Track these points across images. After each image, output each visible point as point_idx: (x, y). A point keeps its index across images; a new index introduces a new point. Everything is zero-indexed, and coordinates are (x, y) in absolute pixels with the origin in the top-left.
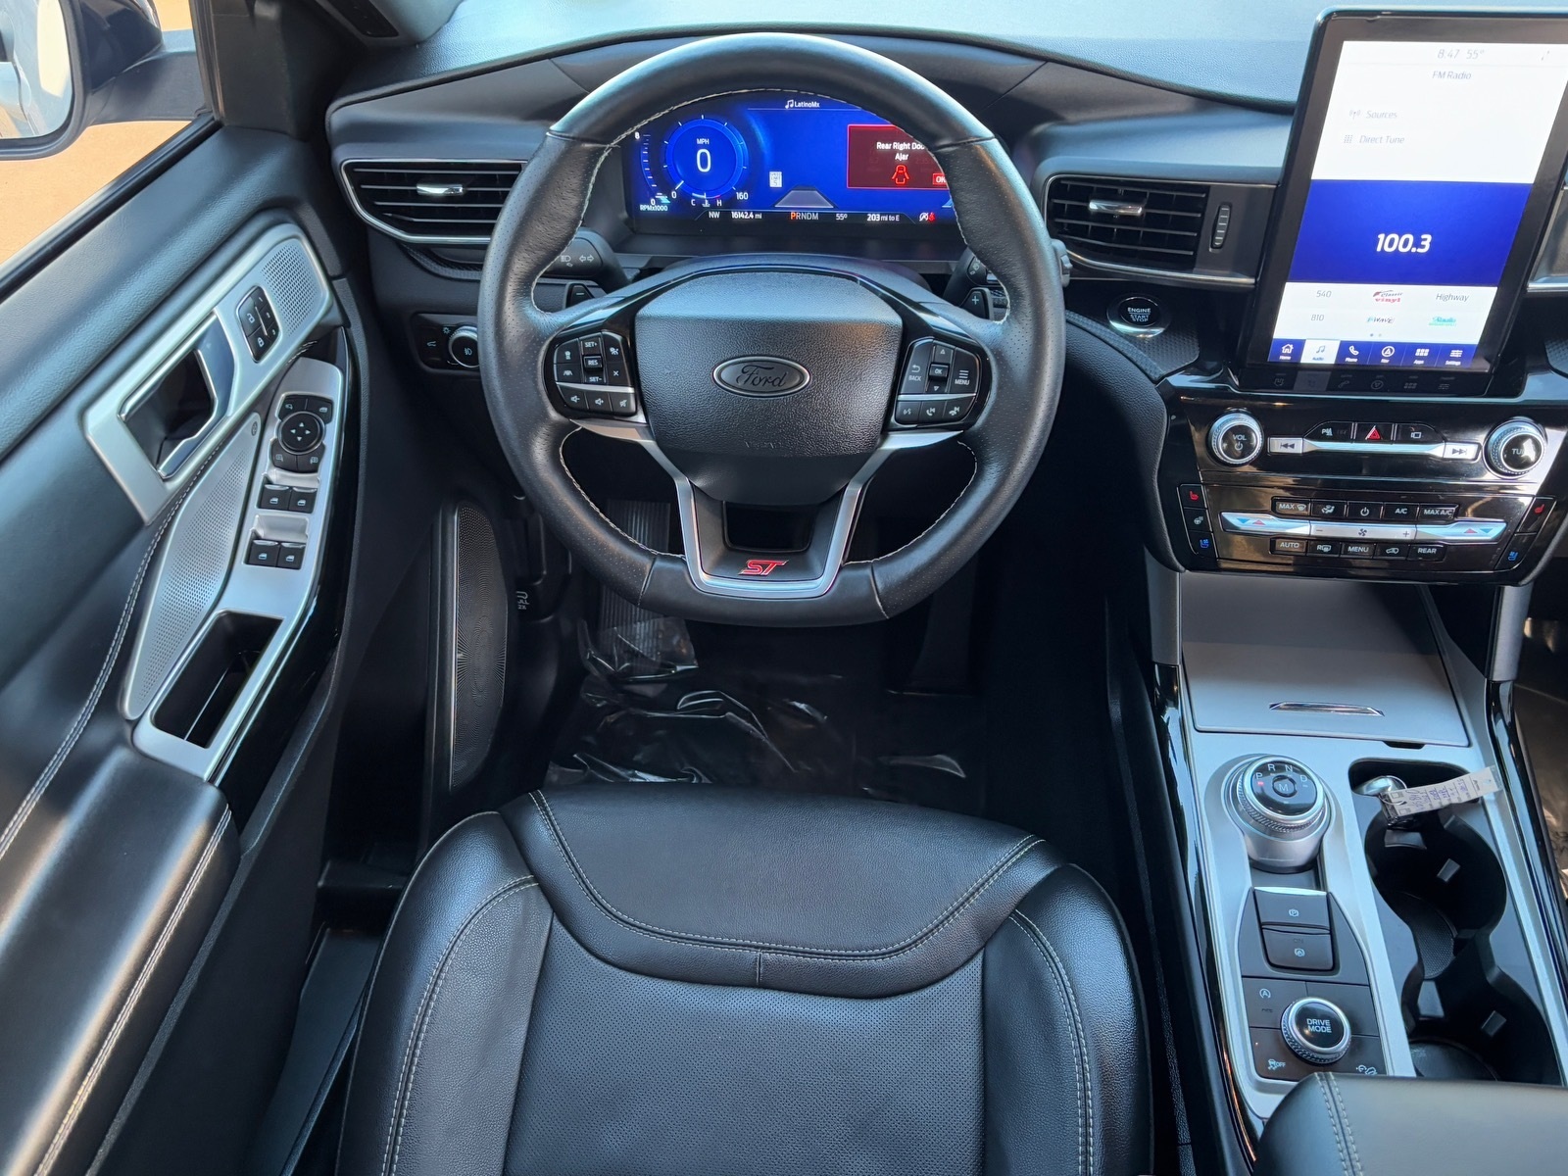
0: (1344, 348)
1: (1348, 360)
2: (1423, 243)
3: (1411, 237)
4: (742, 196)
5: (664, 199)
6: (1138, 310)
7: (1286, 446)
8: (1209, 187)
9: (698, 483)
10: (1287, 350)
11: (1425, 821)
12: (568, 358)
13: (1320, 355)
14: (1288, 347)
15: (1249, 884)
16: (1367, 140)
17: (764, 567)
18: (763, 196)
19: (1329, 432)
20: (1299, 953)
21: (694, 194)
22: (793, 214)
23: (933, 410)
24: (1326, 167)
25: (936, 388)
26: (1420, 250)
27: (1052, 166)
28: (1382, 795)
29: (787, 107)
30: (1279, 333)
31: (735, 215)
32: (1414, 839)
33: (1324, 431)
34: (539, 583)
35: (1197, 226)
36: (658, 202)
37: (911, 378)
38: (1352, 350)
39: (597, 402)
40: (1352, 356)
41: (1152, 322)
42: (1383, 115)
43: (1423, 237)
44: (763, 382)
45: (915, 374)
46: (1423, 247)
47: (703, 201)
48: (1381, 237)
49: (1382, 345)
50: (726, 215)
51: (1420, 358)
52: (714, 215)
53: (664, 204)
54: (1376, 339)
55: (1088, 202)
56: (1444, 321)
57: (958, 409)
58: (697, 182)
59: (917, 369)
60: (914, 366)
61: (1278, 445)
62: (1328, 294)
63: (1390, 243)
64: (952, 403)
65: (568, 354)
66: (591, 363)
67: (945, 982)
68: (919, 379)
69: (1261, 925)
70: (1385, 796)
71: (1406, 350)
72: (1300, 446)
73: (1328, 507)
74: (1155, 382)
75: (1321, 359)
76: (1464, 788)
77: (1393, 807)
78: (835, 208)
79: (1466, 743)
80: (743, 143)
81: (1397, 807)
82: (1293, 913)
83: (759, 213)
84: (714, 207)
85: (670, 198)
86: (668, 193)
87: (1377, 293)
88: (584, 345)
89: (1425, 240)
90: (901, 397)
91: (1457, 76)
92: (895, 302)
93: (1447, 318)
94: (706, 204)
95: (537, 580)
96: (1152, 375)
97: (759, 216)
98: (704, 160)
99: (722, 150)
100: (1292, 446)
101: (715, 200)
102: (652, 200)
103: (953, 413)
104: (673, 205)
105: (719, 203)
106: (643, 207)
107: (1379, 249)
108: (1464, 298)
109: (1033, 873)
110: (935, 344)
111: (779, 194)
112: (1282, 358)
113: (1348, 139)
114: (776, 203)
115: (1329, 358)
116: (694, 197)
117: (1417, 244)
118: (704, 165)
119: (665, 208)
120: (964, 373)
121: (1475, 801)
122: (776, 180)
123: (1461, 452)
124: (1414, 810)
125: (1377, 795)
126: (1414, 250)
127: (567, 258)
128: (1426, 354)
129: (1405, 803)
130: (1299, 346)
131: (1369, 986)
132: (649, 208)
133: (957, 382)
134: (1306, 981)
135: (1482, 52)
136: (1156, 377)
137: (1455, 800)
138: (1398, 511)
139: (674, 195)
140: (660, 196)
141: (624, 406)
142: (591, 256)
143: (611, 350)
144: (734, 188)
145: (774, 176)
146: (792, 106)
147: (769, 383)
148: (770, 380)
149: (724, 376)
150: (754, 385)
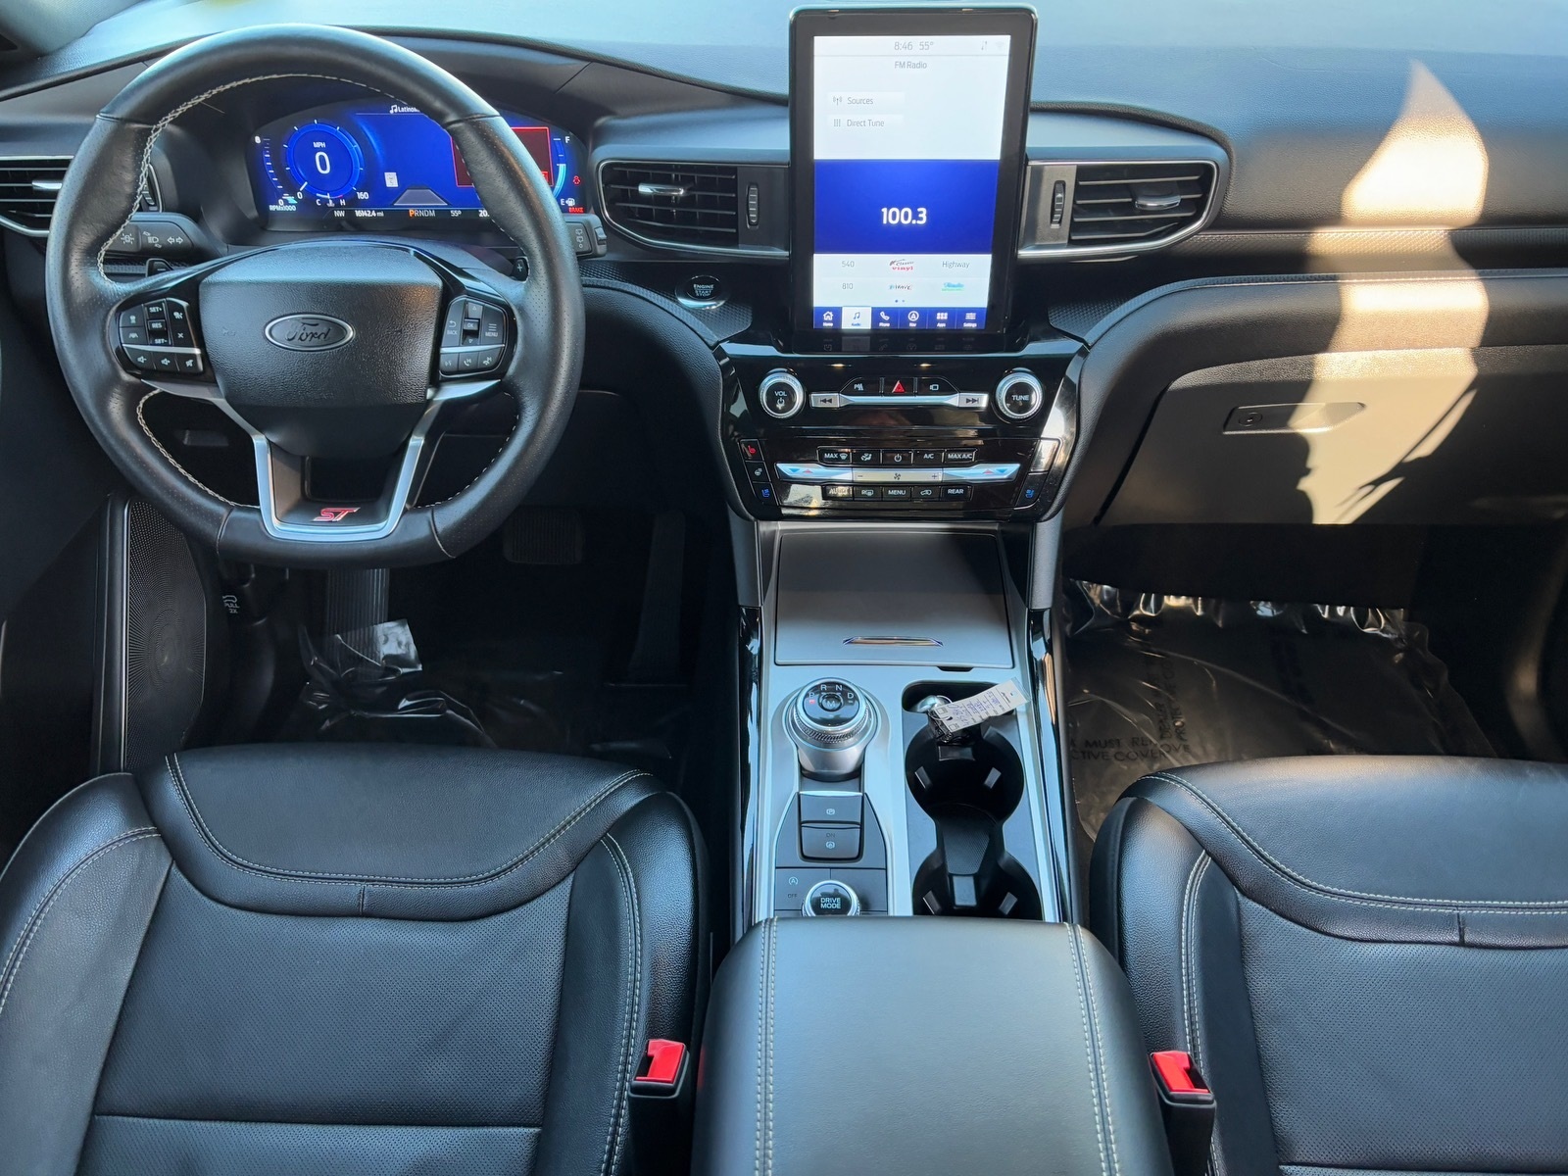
0: (876, 313)
1: (881, 324)
2: (920, 215)
3: (909, 211)
4: (363, 196)
5: (291, 199)
6: (703, 287)
7: (825, 401)
8: (736, 168)
9: (274, 439)
10: (828, 317)
11: (972, 735)
12: (133, 322)
13: (856, 321)
14: (828, 315)
15: (796, 789)
16: (853, 124)
17: (336, 514)
18: (382, 197)
19: (860, 387)
20: (830, 845)
21: (318, 195)
22: (412, 212)
23: (470, 361)
24: (825, 149)
25: (471, 341)
26: (919, 222)
27: (605, 154)
28: (932, 715)
29: (392, 112)
30: (818, 301)
31: (359, 213)
32: (967, 753)
33: (856, 386)
34: (247, 585)
35: (733, 204)
36: (286, 203)
37: (449, 332)
38: (882, 314)
39: (163, 362)
40: (885, 321)
41: (713, 296)
42: (861, 101)
43: (919, 210)
44: (309, 338)
45: (452, 329)
46: (921, 219)
47: (327, 201)
48: (884, 210)
49: (907, 311)
50: (350, 214)
51: (942, 321)
52: (340, 214)
53: (292, 204)
54: (900, 305)
55: (637, 186)
56: (954, 286)
57: (491, 359)
58: (318, 183)
59: (453, 325)
60: (451, 323)
61: (818, 400)
62: (851, 264)
63: (894, 216)
64: (486, 353)
66: (156, 326)
67: (535, 902)
68: (456, 333)
69: (800, 823)
70: (933, 713)
71: (928, 314)
72: (837, 400)
73: (866, 455)
74: (711, 348)
75: (858, 325)
76: (996, 701)
77: (943, 724)
78: (449, 205)
79: (1011, 665)
80: (357, 146)
81: (947, 723)
82: (831, 812)
83: (380, 211)
84: (338, 206)
85: (296, 199)
86: (293, 193)
87: (892, 263)
88: (149, 310)
89: (921, 212)
90: (442, 351)
91: (915, 66)
92: (441, 268)
93: (956, 284)
94: (331, 204)
95: (245, 584)
96: (709, 342)
97: (381, 214)
98: (323, 162)
99: (337, 151)
100: (830, 401)
101: (339, 199)
102: (280, 201)
103: (487, 363)
104: (300, 204)
105: (343, 202)
106: (272, 208)
107: (885, 222)
108: (966, 265)
109: (629, 801)
110: (470, 302)
111: (395, 194)
112: (826, 324)
113: (837, 123)
114: (395, 202)
115: (866, 324)
116: (319, 198)
117: (916, 216)
118: (324, 167)
119: (293, 208)
120: (493, 326)
121: (1010, 713)
122: (391, 180)
123: (974, 401)
124: (962, 726)
125: (926, 712)
126: (914, 222)
127: (155, 240)
128: (946, 318)
129: (951, 718)
130: (837, 312)
131: (886, 869)
132: (278, 208)
133: (487, 334)
134: (831, 868)
135: (932, 43)
136: (712, 343)
137: (993, 714)
138: (926, 456)
139: (300, 195)
140: (286, 197)
141: (191, 365)
142: (180, 238)
143: (175, 314)
144: (354, 189)
145: (389, 176)
146: (396, 110)
147: (315, 338)
148: (316, 336)
149: (274, 333)
150: (302, 340)
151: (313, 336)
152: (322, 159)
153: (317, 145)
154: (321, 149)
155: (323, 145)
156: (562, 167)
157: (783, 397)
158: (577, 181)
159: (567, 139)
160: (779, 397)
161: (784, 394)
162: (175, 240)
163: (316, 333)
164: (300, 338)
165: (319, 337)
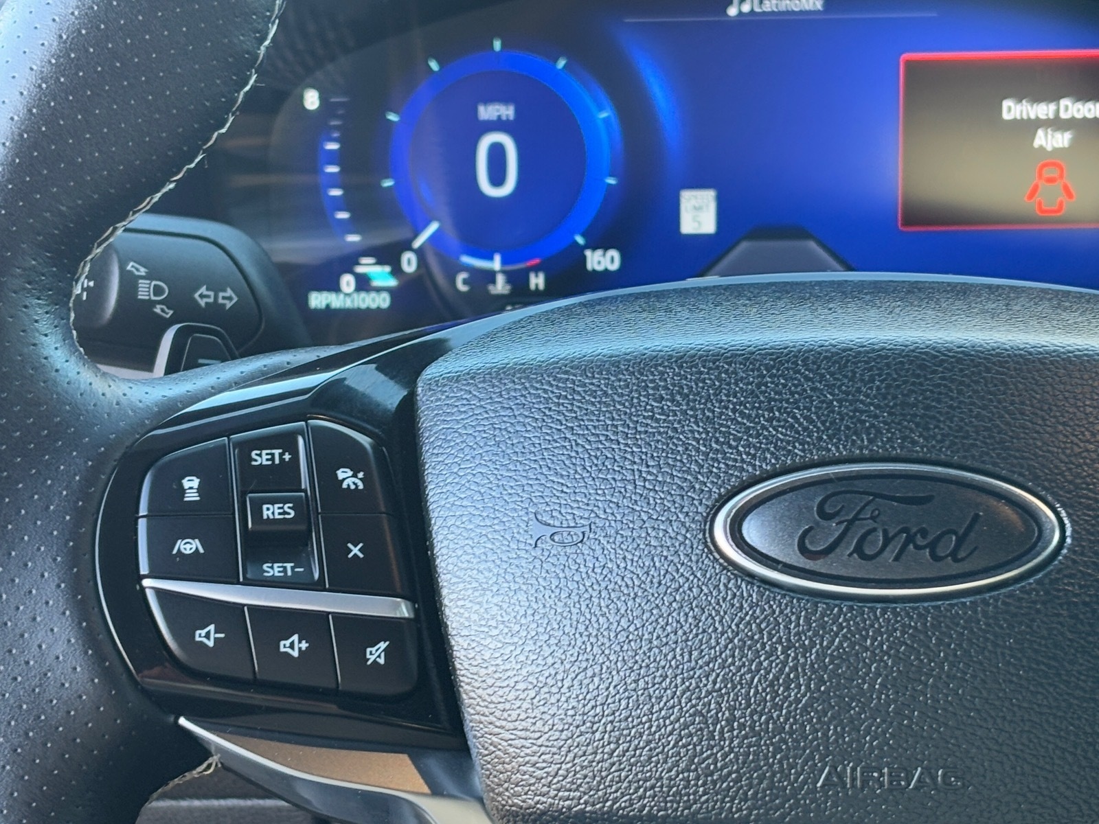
4: (601, 260)
5: (381, 275)
12: (192, 496)
21: (467, 260)
29: (732, 11)
36: (363, 284)
47: (490, 276)
53: (379, 290)
58: (475, 224)
65: (191, 484)
66: (271, 511)
80: (610, 112)
84: (520, 293)
85: (397, 271)
86: (388, 255)
88: (246, 459)
94: (501, 285)
98: (497, 164)
101: (526, 272)
102: (347, 282)
104: (405, 288)
105: (537, 280)
106: (317, 300)
114: (699, 277)
116: (467, 268)
118: (497, 178)
119: (382, 301)
122: (698, 213)
127: (157, 293)
132: (336, 301)
139: (409, 262)
140: (367, 266)
141: (382, 661)
142: (229, 293)
143: (341, 474)
144: (580, 240)
145: (693, 202)
146: (746, 9)
147: (917, 547)
148: (920, 541)
149: (752, 531)
150: (864, 556)
151: (910, 539)
152: (497, 153)
153: (487, 112)
154: (498, 125)
155: (507, 112)
162: (216, 297)
163: (924, 533)
164: (859, 550)
165: (932, 546)
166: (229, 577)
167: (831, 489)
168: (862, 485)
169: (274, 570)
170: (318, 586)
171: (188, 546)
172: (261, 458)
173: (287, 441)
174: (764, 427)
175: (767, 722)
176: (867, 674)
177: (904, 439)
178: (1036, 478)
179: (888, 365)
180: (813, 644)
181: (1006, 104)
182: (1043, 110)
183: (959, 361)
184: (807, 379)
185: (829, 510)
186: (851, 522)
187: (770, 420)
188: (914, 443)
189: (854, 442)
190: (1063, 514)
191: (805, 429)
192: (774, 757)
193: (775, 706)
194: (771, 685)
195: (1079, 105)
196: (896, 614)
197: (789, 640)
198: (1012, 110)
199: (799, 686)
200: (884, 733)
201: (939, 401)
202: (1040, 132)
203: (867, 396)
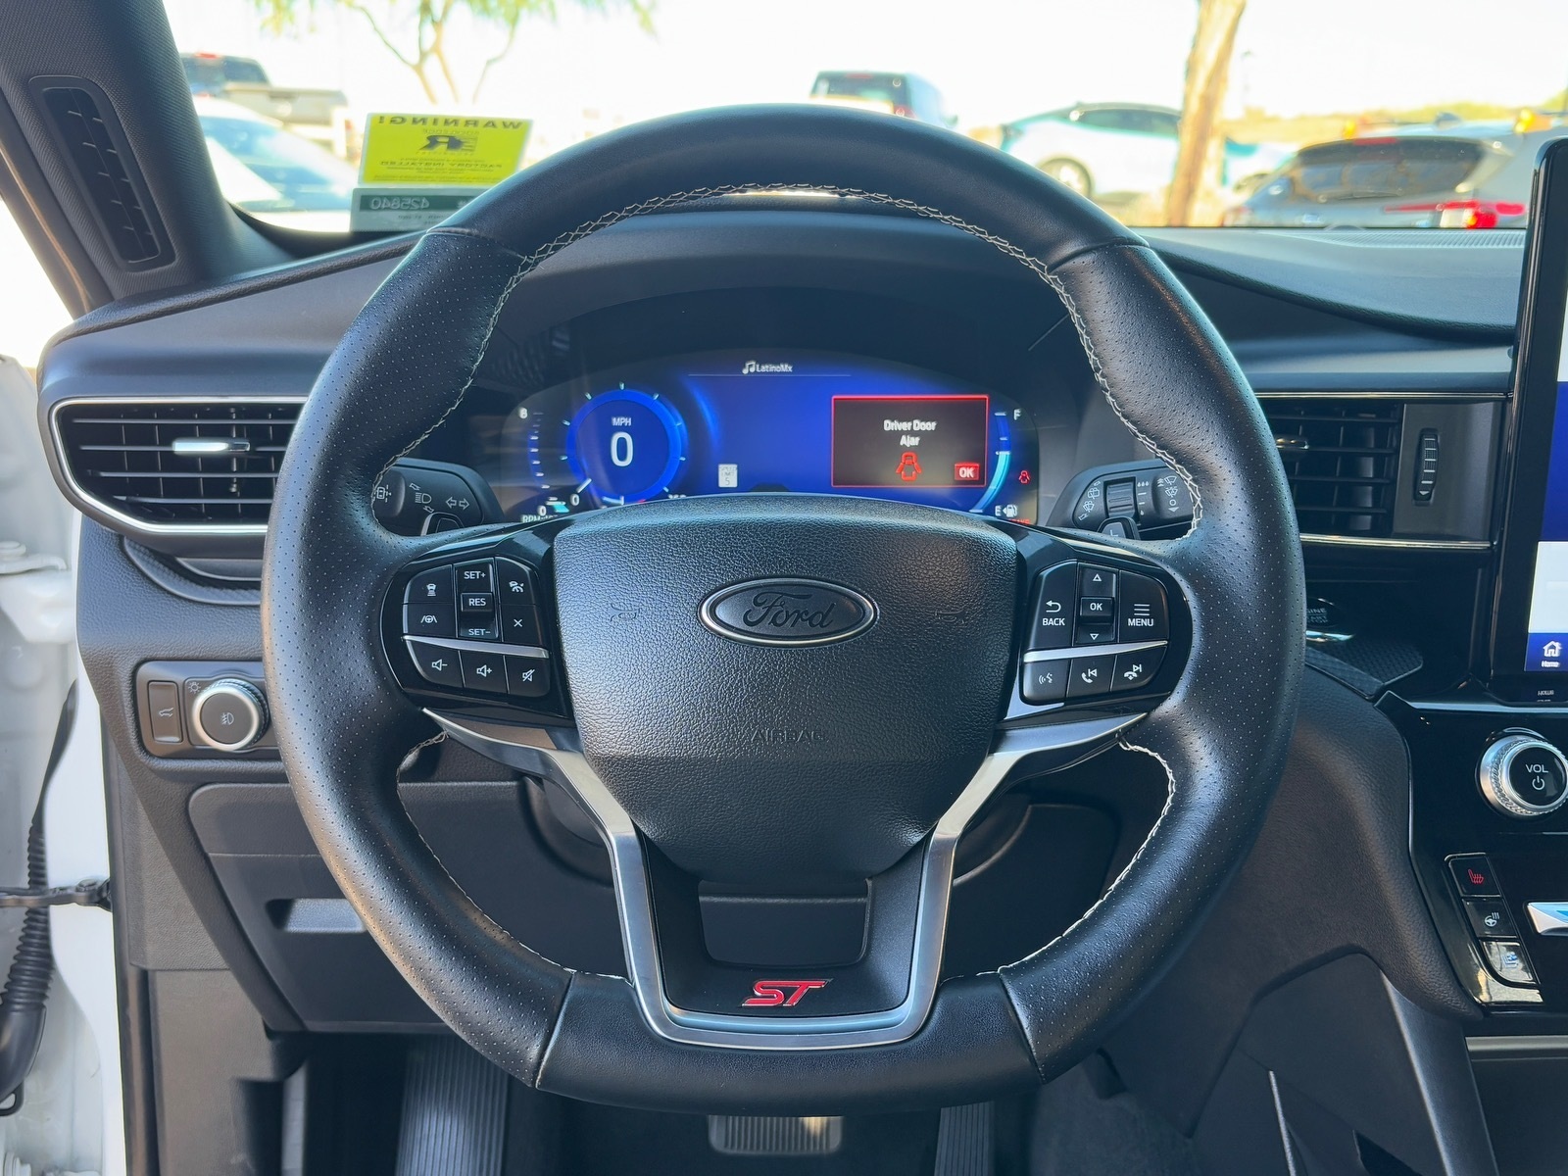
5: (560, 507)
10: (1552, 651)
12: (432, 594)
14: (1553, 647)
17: (788, 993)
21: (606, 499)
23: (1094, 673)
25: (1093, 636)
29: (745, 371)
30: (1538, 623)
36: (551, 511)
37: (1046, 622)
45: (1053, 616)
53: (559, 514)
57: (1140, 668)
58: (610, 479)
59: (1055, 607)
60: (1050, 603)
64: (1126, 660)
65: (431, 588)
66: (473, 602)
68: (1062, 622)
74: (1374, 697)
80: (681, 423)
85: (569, 505)
86: (565, 497)
88: (461, 576)
90: (1030, 657)
98: (622, 448)
99: (650, 432)
102: (542, 510)
103: (1131, 675)
106: (526, 520)
110: (1083, 568)
112: (1545, 664)
116: (606, 503)
118: (622, 456)
120: (1142, 608)
122: (728, 476)
127: (426, 498)
132: (536, 521)
133: (1132, 622)
139: (575, 500)
140: (553, 502)
141: (531, 680)
142: (465, 501)
143: (511, 584)
144: (667, 490)
145: (726, 470)
146: (752, 370)
147: (803, 620)
148: (804, 617)
149: (720, 612)
150: (776, 625)
151: (799, 616)
152: (622, 443)
153: (617, 421)
154: (623, 428)
155: (627, 421)
156: (1004, 458)
157: (1542, 775)
158: (1024, 478)
159: (1017, 413)
160: (1534, 775)
161: (1542, 769)
162: (458, 503)
163: (807, 613)
164: (774, 621)
165: (810, 620)
166: (451, 636)
167: (761, 591)
168: (776, 589)
169: (474, 632)
170: (497, 641)
171: (429, 619)
172: (469, 575)
173: (483, 567)
174: (728, 560)
175: (726, 708)
176: (776, 683)
177: (798, 566)
178: (863, 587)
179: (791, 530)
180: (750, 668)
181: (886, 422)
182: (905, 426)
183: (827, 528)
184: (750, 536)
185: (759, 601)
186: (770, 607)
187: (731, 556)
188: (802, 568)
189: (773, 568)
190: (876, 604)
191: (748, 561)
192: (730, 725)
193: (730, 700)
194: (729, 689)
195: (923, 423)
196: (791, 653)
197: (738, 666)
198: (889, 425)
199: (742, 690)
200: (785, 713)
201: (816, 548)
202: (904, 437)
203: (780, 545)
